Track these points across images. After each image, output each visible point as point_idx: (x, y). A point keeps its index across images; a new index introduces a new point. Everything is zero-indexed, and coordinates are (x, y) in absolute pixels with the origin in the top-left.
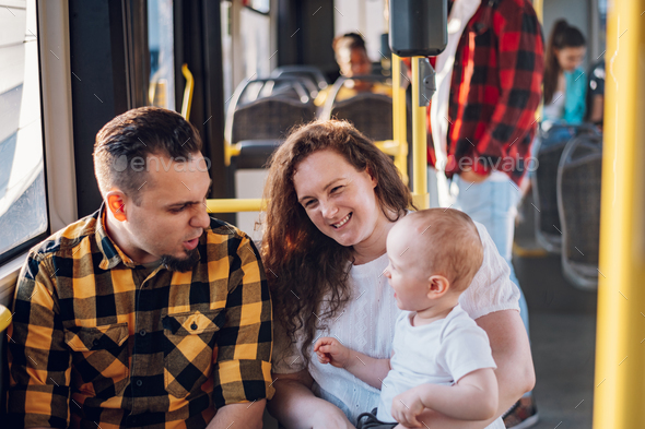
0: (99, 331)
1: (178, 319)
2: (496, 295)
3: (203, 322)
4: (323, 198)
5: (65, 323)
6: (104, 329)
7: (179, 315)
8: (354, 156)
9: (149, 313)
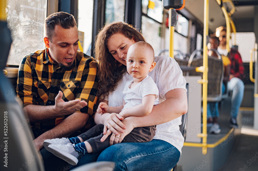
0: (41, 82)
1: (65, 83)
2: (176, 83)
3: (72, 84)
4: (118, 50)
5: (35, 77)
6: (43, 82)
7: (66, 82)
8: (127, 34)
9: (57, 80)
